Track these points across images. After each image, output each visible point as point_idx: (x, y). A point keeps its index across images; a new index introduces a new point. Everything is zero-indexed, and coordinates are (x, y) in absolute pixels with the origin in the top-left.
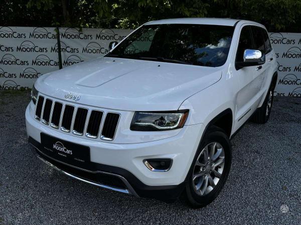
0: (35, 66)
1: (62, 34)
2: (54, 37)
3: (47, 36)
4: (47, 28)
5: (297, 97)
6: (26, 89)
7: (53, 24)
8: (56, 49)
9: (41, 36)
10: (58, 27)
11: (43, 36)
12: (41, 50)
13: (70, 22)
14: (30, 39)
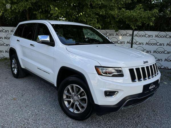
2: (130, 35)
3: (126, 35)
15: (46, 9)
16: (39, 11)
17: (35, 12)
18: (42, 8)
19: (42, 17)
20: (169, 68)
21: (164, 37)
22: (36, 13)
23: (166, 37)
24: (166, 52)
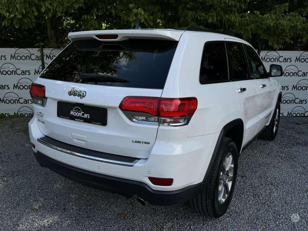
0: (16, 90)
1: (47, 56)
2: (37, 58)
3: (30, 58)
4: (30, 49)
5: (296, 116)
6: (7, 115)
7: (36, 45)
8: (40, 71)
9: (23, 58)
10: (42, 48)
11: (26, 58)
12: (24, 73)
13: (55, 42)
14: (10, 61)
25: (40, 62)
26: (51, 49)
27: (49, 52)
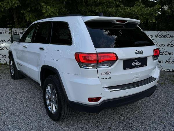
1: (14, 32)
2: (9, 33)
3: (5, 33)
4: (5, 28)
8: (10, 40)
9: (2, 33)
10: (11, 28)
12: (2, 41)
13: (18, 24)
15: (36, 7)
16: (28, 10)
17: (22, 11)
18: (32, 6)
19: (31, 17)
20: (171, 70)
21: (164, 37)
22: (24, 12)
23: (166, 36)
24: (167, 53)
25: (10, 36)
26: (16, 28)
27: (15, 30)
